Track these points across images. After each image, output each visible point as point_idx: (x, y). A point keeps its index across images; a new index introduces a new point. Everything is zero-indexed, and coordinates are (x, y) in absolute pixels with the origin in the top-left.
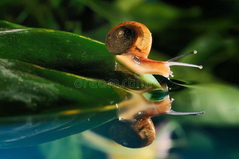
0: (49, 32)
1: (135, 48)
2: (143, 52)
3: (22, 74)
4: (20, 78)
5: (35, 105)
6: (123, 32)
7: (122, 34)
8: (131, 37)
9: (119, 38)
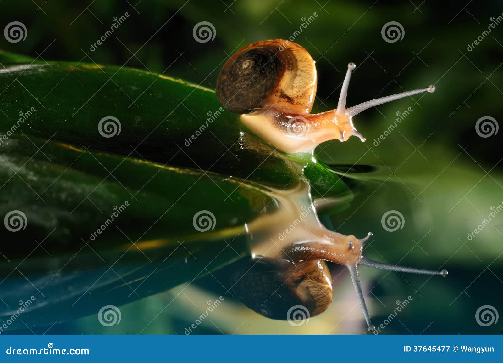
0: (91, 68)
1: (279, 94)
2: (297, 104)
3: (36, 165)
4: (31, 173)
5: (67, 231)
6: (252, 62)
7: (249, 66)
8: (270, 73)
9: (244, 75)
